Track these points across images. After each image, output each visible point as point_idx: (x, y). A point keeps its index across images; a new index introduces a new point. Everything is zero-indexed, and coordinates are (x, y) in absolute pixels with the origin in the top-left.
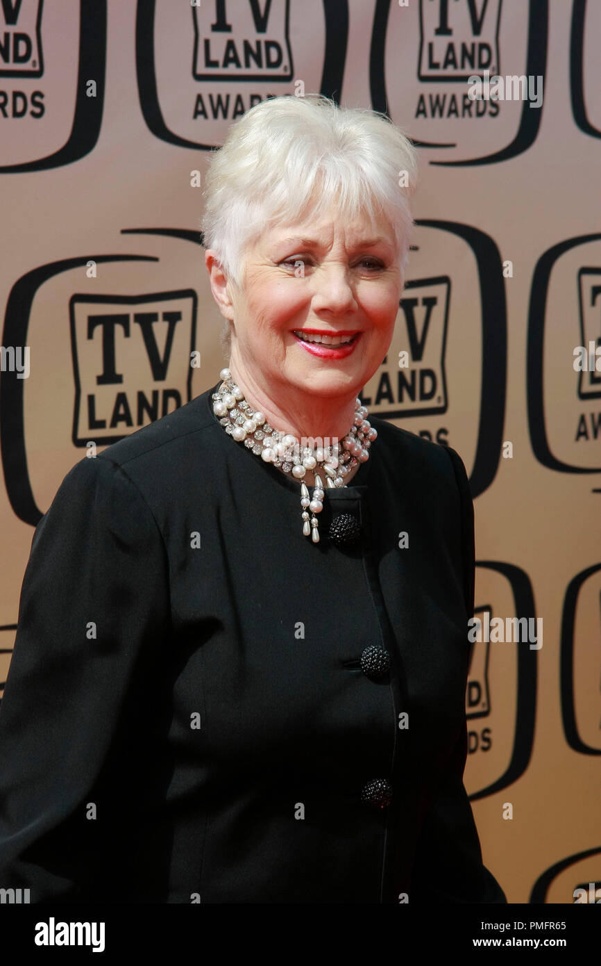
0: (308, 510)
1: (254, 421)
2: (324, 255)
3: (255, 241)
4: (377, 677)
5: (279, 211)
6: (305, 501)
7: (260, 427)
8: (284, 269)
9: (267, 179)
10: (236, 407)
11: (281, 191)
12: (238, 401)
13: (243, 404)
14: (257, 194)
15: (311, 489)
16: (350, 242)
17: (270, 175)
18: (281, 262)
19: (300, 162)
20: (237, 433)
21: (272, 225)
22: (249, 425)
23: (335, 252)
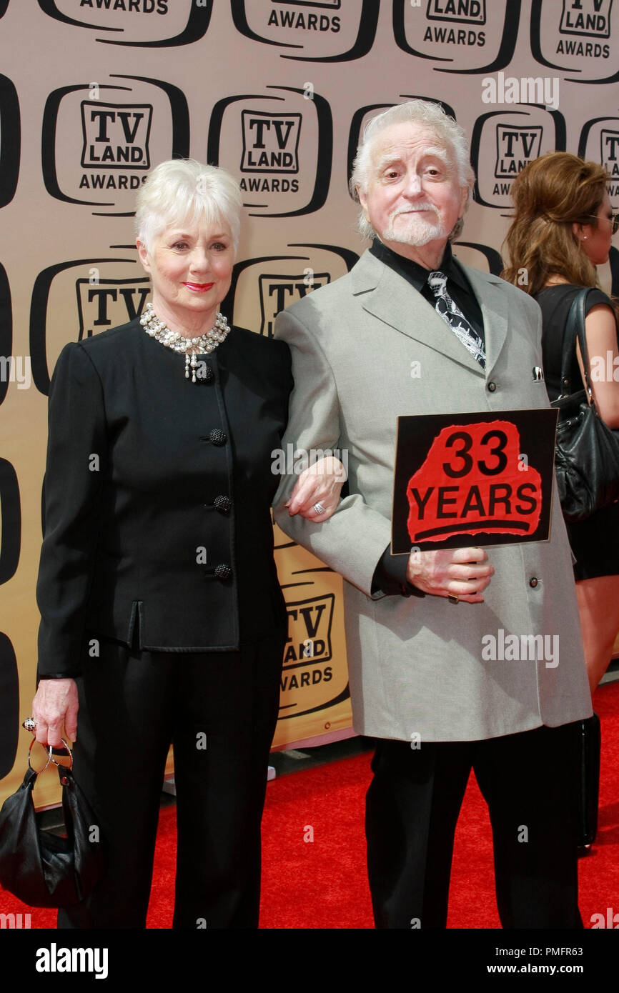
0: (189, 365)
1: (160, 326)
2: (195, 243)
3: (160, 235)
4: (220, 444)
5: (171, 221)
6: (187, 361)
7: (163, 329)
8: (174, 250)
9: (165, 205)
10: (152, 320)
11: (174, 210)
12: (152, 317)
13: (154, 319)
14: (161, 211)
15: (190, 356)
16: (208, 236)
17: (167, 202)
18: (173, 246)
19: (184, 196)
20: (151, 332)
21: (168, 227)
22: (157, 328)
23: (200, 242)
